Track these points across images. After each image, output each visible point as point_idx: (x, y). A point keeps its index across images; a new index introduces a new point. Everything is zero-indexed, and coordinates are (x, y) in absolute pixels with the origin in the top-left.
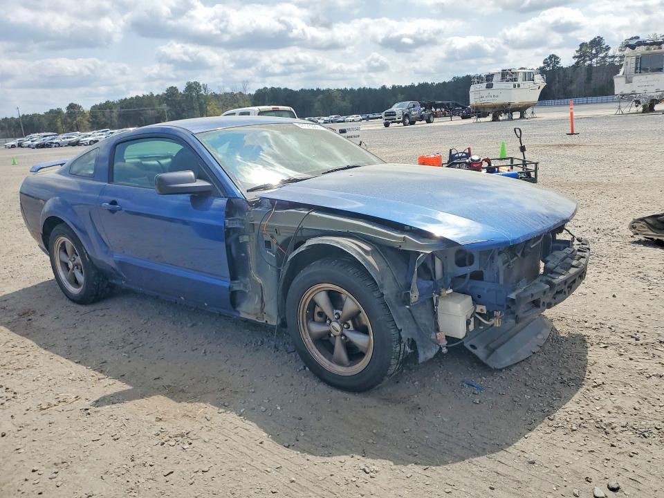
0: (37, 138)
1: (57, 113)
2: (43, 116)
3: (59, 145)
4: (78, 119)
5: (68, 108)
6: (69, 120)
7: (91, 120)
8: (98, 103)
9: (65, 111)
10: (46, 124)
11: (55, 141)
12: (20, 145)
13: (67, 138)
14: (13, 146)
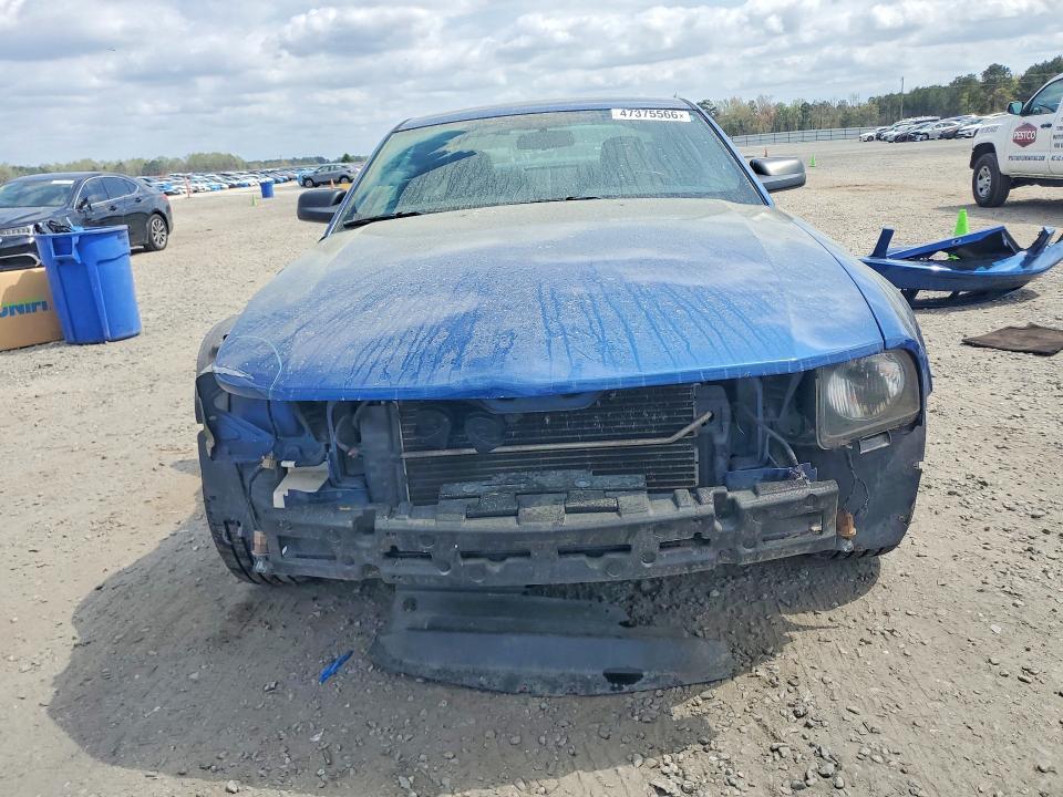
0: (906, 125)
1: (965, 83)
2: (945, 88)
3: (927, 137)
4: (998, 91)
5: (986, 74)
6: (982, 93)
7: (1019, 93)
8: (1040, 62)
9: (980, 78)
10: (945, 101)
11: (922, 131)
12: (878, 138)
13: (944, 125)
14: (870, 139)
